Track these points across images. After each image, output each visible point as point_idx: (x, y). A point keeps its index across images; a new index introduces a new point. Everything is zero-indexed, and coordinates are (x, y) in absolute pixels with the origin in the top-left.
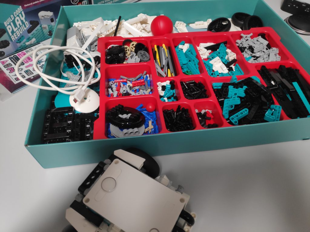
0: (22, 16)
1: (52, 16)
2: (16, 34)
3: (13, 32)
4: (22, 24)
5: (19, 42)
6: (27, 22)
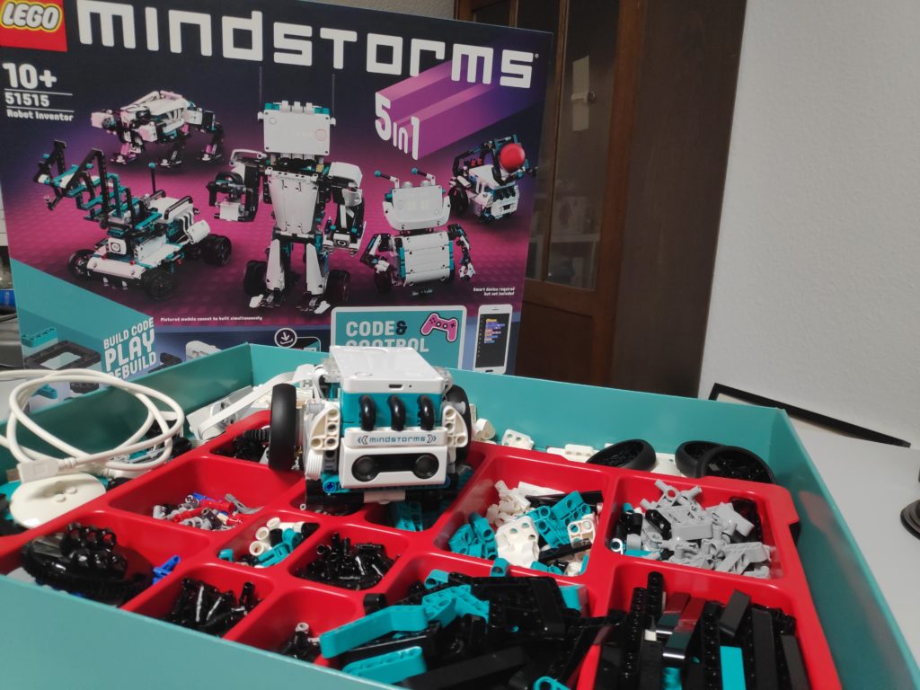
0: (148, 339)
2: (121, 371)
3: (115, 365)
4: (143, 355)
6: (154, 354)
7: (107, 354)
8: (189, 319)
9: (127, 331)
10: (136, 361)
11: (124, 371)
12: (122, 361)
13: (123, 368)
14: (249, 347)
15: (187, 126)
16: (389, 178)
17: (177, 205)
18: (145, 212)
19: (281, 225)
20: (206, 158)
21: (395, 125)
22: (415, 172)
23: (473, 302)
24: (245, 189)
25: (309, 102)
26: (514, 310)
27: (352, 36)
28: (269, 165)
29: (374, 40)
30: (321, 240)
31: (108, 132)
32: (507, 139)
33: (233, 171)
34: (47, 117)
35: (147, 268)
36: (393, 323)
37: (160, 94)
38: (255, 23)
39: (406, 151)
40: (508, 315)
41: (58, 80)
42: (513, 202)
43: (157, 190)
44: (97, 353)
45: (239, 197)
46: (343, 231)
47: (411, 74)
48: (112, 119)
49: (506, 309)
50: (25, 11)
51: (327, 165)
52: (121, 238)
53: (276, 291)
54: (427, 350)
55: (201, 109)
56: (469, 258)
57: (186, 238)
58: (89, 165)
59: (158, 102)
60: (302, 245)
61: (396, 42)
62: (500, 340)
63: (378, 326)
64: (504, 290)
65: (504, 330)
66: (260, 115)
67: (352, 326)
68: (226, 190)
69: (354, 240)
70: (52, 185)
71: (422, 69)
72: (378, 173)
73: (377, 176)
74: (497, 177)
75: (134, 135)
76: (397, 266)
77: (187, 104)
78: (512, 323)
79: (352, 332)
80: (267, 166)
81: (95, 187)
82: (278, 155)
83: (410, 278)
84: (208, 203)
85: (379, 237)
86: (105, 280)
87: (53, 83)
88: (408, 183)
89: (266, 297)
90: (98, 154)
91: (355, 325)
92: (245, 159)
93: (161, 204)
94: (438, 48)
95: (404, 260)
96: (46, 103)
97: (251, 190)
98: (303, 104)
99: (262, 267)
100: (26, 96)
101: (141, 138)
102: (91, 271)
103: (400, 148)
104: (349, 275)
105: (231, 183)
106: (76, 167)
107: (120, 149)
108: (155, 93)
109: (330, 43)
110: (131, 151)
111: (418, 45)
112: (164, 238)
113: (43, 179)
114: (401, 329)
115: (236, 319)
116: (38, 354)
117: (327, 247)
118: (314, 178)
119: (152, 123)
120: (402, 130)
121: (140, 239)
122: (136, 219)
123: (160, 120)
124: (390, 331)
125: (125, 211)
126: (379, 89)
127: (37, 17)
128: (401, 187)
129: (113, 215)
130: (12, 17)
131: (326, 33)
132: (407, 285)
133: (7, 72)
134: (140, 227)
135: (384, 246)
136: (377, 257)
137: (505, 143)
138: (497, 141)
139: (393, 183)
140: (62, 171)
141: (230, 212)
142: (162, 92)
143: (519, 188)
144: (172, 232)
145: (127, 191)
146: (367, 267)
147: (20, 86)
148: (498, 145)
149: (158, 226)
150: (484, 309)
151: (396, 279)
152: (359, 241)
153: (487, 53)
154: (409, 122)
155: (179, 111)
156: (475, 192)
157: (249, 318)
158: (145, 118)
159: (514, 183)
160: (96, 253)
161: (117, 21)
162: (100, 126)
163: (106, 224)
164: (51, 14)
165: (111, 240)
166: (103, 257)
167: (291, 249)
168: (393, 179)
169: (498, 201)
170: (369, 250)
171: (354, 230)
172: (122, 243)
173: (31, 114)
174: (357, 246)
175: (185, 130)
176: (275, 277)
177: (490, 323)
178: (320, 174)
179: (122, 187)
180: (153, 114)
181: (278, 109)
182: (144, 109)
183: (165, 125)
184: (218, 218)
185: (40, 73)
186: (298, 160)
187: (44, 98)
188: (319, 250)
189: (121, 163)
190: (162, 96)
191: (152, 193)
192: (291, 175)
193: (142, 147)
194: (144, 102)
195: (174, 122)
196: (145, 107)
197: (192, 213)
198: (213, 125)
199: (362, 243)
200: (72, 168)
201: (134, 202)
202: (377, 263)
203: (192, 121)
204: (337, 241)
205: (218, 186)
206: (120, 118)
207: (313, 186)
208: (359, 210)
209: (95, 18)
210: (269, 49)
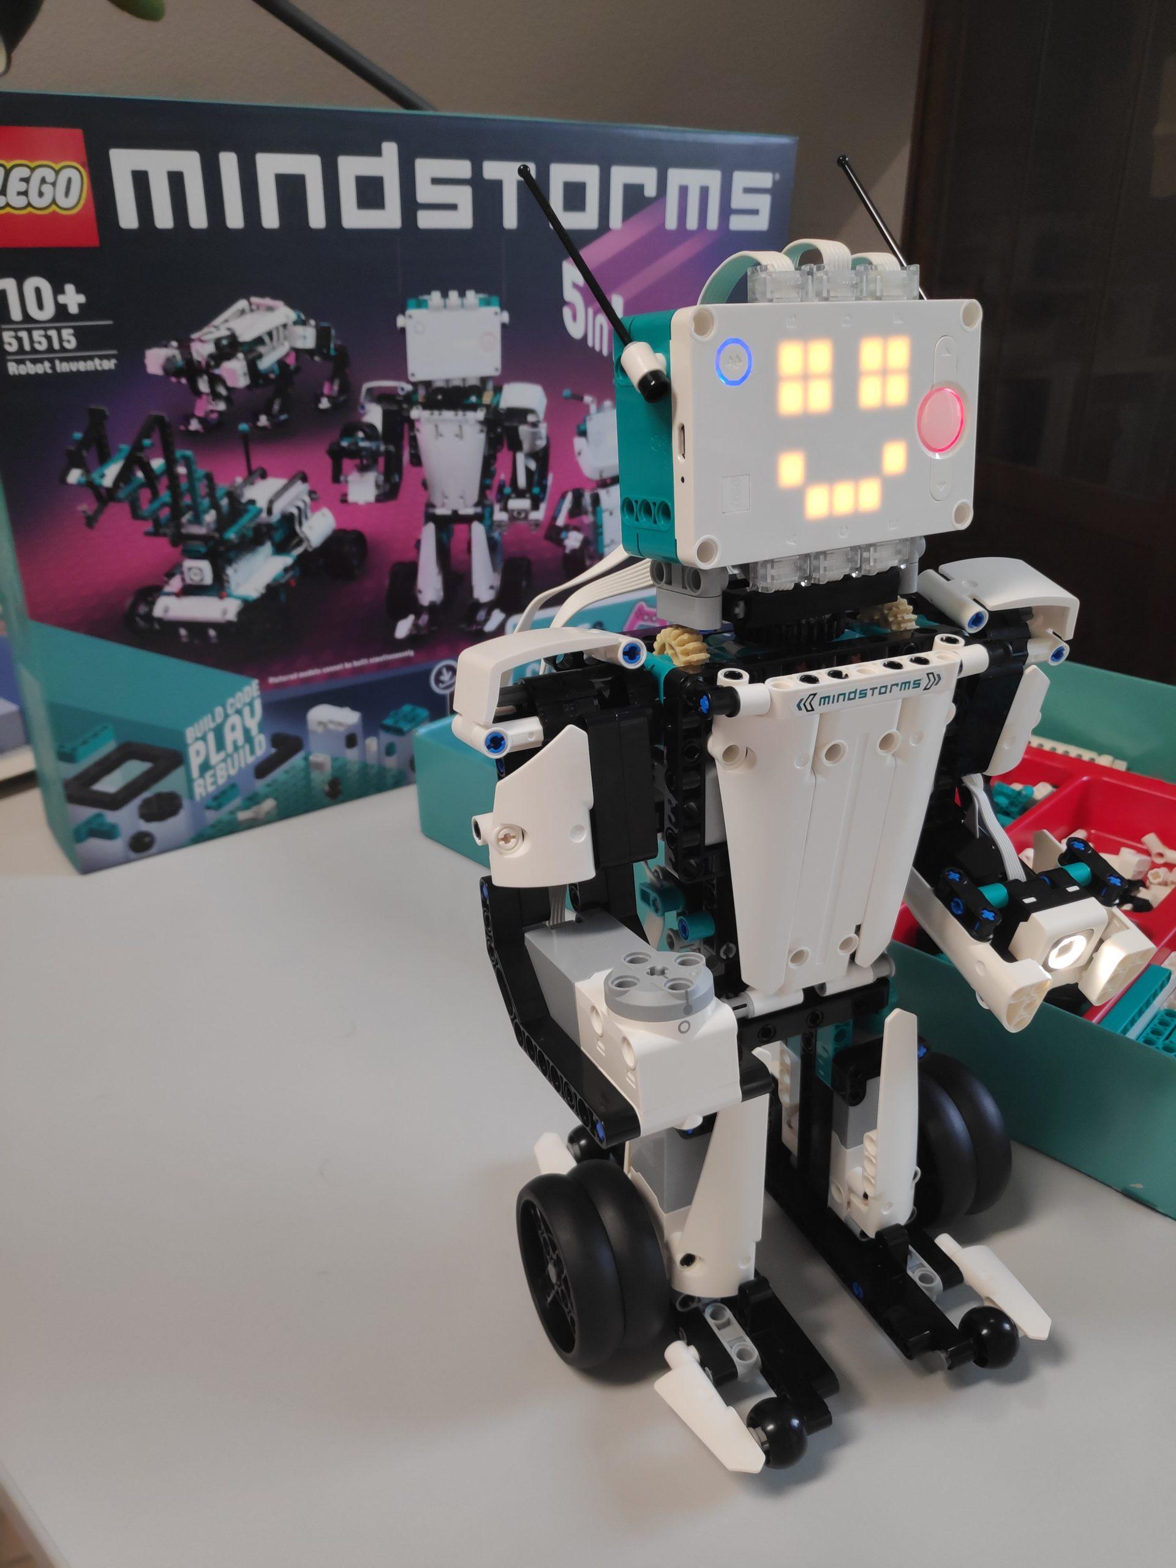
0: (252, 714)
1: (354, 726)
2: (214, 775)
3: (205, 767)
4: (245, 743)
5: (214, 804)
6: (262, 737)
7: (192, 751)
8: (311, 673)
9: (220, 709)
10: (235, 756)
11: (219, 774)
12: (215, 758)
13: (218, 768)
15: (293, 355)
16: (581, 399)
17: (284, 489)
18: (238, 508)
19: (437, 499)
20: (325, 404)
21: (590, 311)
24: (382, 448)
25: (470, 288)
28: (417, 402)
30: (492, 514)
31: (174, 380)
33: (365, 419)
34: (74, 367)
35: (245, 601)
37: (250, 304)
39: (605, 353)
41: (87, 299)
43: (254, 467)
44: (176, 753)
45: (375, 462)
46: (520, 494)
48: (179, 357)
50: (26, 180)
51: (498, 390)
52: (203, 557)
53: (432, 608)
55: (313, 323)
57: (300, 542)
58: (147, 442)
59: (248, 318)
60: (466, 526)
66: (401, 321)
68: (354, 453)
69: (535, 507)
70: (90, 484)
73: (567, 399)
75: (215, 380)
76: (594, 535)
77: (293, 315)
80: (413, 404)
81: (158, 478)
82: (427, 384)
84: (330, 479)
85: (570, 495)
86: (183, 632)
87: (80, 306)
88: (608, 404)
89: (418, 617)
90: (159, 421)
92: (382, 397)
93: (260, 492)
95: (601, 526)
96: (71, 342)
97: (392, 448)
98: (462, 295)
99: (409, 571)
100: (37, 335)
101: (223, 382)
102: (160, 620)
103: (597, 348)
104: (528, 561)
105: (363, 439)
106: (125, 448)
107: (193, 407)
108: (242, 304)
110: (211, 407)
112: (267, 548)
113: (75, 476)
115: (377, 660)
116: (87, 772)
117: (500, 524)
118: (480, 415)
119: (241, 355)
120: (601, 319)
121: (232, 555)
122: (224, 523)
123: (252, 349)
125: (206, 512)
126: (565, 258)
127: (47, 189)
128: (598, 411)
129: (190, 522)
134: (231, 535)
135: (577, 510)
136: (567, 528)
139: (588, 406)
140: (104, 458)
141: (362, 489)
142: (254, 300)
144: (278, 536)
145: (209, 477)
146: (553, 546)
147: (27, 318)
149: (258, 528)
152: (543, 506)
155: (281, 329)
157: (396, 656)
158: (229, 348)
160: (167, 589)
161: (176, 180)
162: (160, 372)
163: (179, 539)
164: (69, 181)
165: (188, 563)
166: (178, 595)
167: (450, 534)
170: (554, 518)
171: (536, 490)
172: (205, 566)
173: (47, 365)
174: (539, 515)
175: (291, 361)
176: (430, 585)
178: (488, 407)
179: (200, 472)
180: (241, 339)
181: (427, 307)
182: (227, 333)
183: (260, 356)
184: (344, 500)
185: (58, 290)
186: (457, 389)
187: (67, 334)
188: (489, 530)
189: (196, 432)
190: (254, 307)
191: (246, 473)
192: (448, 414)
193: (228, 400)
194: (226, 321)
195: (274, 348)
196: (229, 329)
197: (307, 499)
198: (332, 346)
199: (547, 510)
200: (119, 451)
201: (220, 492)
202: (567, 537)
203: (300, 344)
204: (513, 511)
205: (343, 448)
206: (190, 354)
207: (478, 427)
208: (542, 457)
209: (141, 180)
210: (410, 205)
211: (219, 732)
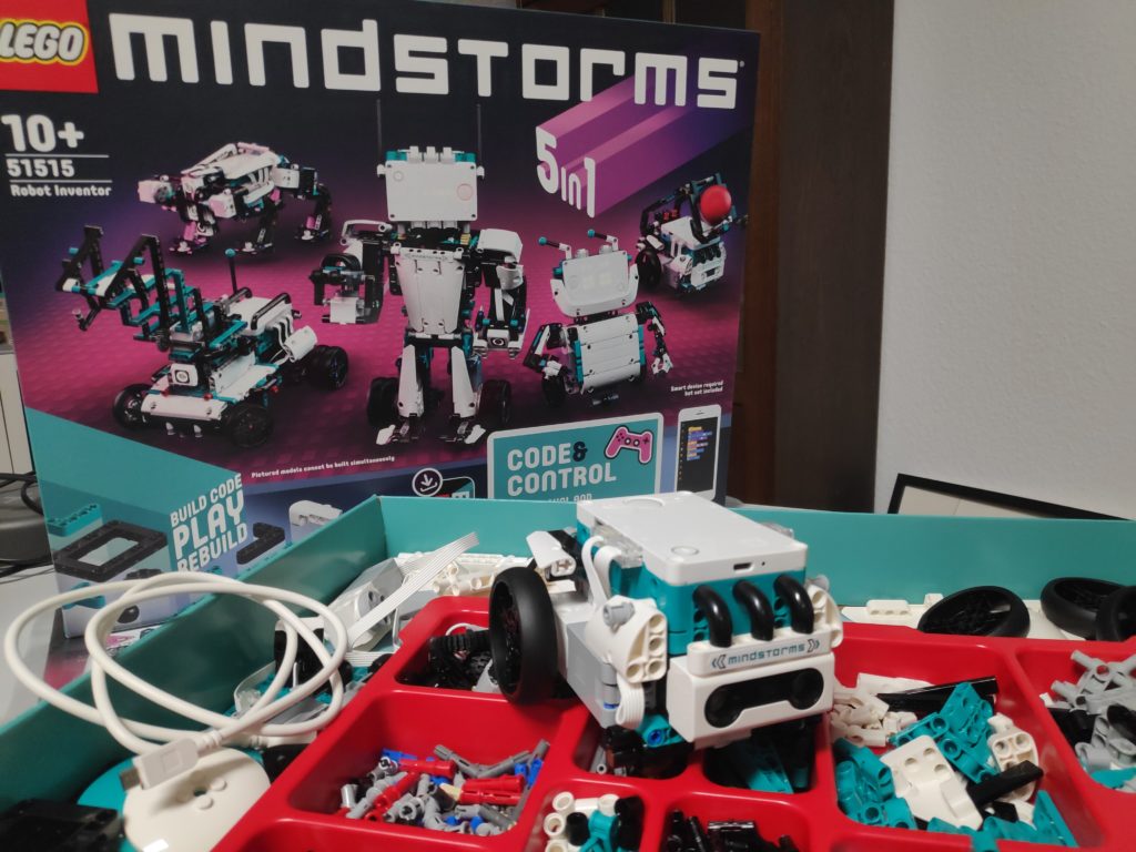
0: (235, 505)
2: (198, 557)
3: (189, 548)
4: (227, 530)
6: (244, 526)
7: (176, 533)
8: (292, 471)
9: (204, 497)
10: (218, 540)
11: (202, 557)
12: (198, 543)
13: (201, 551)
14: (378, 501)
15: (278, 192)
16: (558, 246)
17: (269, 307)
18: (223, 321)
19: (417, 324)
20: (307, 236)
21: (564, 171)
22: (589, 234)
23: (670, 405)
24: (363, 277)
25: (447, 146)
26: (723, 412)
27: (501, 49)
28: (397, 240)
29: (532, 53)
30: (471, 340)
31: (164, 208)
32: (708, 180)
33: (347, 251)
34: (72, 192)
35: (229, 403)
36: (568, 445)
37: (238, 148)
38: (367, 37)
39: (579, 207)
40: (716, 418)
41: (85, 136)
42: (718, 264)
43: (239, 288)
44: (161, 534)
45: (356, 289)
46: (499, 326)
47: (582, 99)
48: (170, 189)
49: (714, 411)
50: (33, 36)
51: (475, 234)
52: (189, 362)
53: (413, 417)
54: (614, 478)
55: (296, 166)
56: (664, 347)
57: (283, 354)
58: (138, 259)
59: (235, 160)
60: (445, 350)
61: (560, 55)
62: (707, 455)
63: (549, 452)
64: (710, 385)
65: (711, 440)
67: (515, 456)
68: (336, 280)
69: (514, 337)
70: (84, 292)
71: (596, 91)
72: (542, 240)
73: (542, 244)
74: (697, 232)
75: (202, 210)
76: (573, 365)
77: (277, 159)
78: (721, 430)
79: (515, 464)
80: (393, 241)
81: (148, 290)
82: (407, 224)
83: (589, 381)
84: (312, 302)
85: (548, 328)
86: (169, 426)
87: (79, 141)
88: (582, 251)
89: (398, 428)
90: (151, 241)
91: (520, 454)
92: (361, 233)
93: (245, 309)
94: (616, 59)
95: (580, 358)
96: (69, 171)
97: (372, 278)
98: (439, 150)
99: (393, 385)
100: (39, 163)
101: (212, 213)
102: (147, 415)
103: (571, 203)
104: (509, 385)
105: (344, 269)
106: (118, 264)
107: (183, 233)
108: (230, 147)
109: (471, 61)
110: (199, 233)
111: (590, 57)
112: (251, 357)
113: (70, 285)
114: (579, 453)
115: (358, 463)
116: (74, 545)
117: (479, 350)
118: (459, 254)
119: (228, 191)
120: (573, 178)
121: (217, 361)
122: (210, 332)
123: (239, 186)
124: (566, 457)
125: (193, 323)
126: (540, 122)
127: (49, 43)
128: (574, 257)
129: (177, 330)
130: (12, 44)
131: (466, 47)
132: (586, 392)
133: (8, 128)
134: (217, 344)
135: (554, 341)
136: (545, 357)
137: (706, 186)
138: (695, 183)
139: (564, 253)
140: (98, 271)
141: (344, 311)
142: (240, 144)
143: (725, 246)
144: (262, 348)
145: (196, 293)
146: (533, 372)
147: (30, 149)
148: (697, 189)
149: (242, 340)
150: (687, 414)
151: (571, 385)
152: (521, 337)
153: (679, 63)
154: (582, 165)
155: (266, 170)
156: (669, 256)
157: (377, 460)
158: (217, 183)
159: (718, 239)
160: (154, 388)
161: (170, 43)
162: (152, 201)
163: (166, 345)
164: (72, 39)
165: (175, 366)
166: (165, 393)
167: (429, 356)
168: (563, 246)
169: (700, 265)
170: (534, 348)
171: (514, 323)
172: (192, 370)
173: (47, 189)
174: (518, 344)
175: (276, 198)
176: (410, 399)
177: (694, 433)
178: (465, 247)
179: (188, 288)
180: (228, 177)
181: (405, 159)
182: (216, 171)
183: (246, 192)
184: (328, 321)
185: (59, 127)
186: (435, 230)
187: (66, 164)
188: (468, 355)
189: (185, 253)
190: (241, 150)
191: (232, 292)
192: (427, 252)
193: (215, 227)
194: (215, 161)
195: (260, 186)
196: (217, 168)
197: (290, 317)
198: (315, 187)
199: (525, 340)
200: (113, 265)
201: (205, 308)
202: (546, 365)
203: (284, 184)
204: (492, 339)
205: (326, 275)
206: (181, 187)
207: (457, 265)
208: (519, 294)
209: (138, 41)
210: (389, 72)
211: (202, 518)
